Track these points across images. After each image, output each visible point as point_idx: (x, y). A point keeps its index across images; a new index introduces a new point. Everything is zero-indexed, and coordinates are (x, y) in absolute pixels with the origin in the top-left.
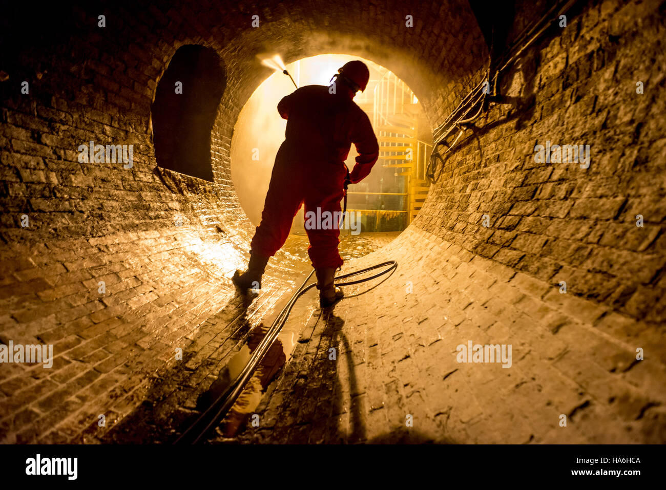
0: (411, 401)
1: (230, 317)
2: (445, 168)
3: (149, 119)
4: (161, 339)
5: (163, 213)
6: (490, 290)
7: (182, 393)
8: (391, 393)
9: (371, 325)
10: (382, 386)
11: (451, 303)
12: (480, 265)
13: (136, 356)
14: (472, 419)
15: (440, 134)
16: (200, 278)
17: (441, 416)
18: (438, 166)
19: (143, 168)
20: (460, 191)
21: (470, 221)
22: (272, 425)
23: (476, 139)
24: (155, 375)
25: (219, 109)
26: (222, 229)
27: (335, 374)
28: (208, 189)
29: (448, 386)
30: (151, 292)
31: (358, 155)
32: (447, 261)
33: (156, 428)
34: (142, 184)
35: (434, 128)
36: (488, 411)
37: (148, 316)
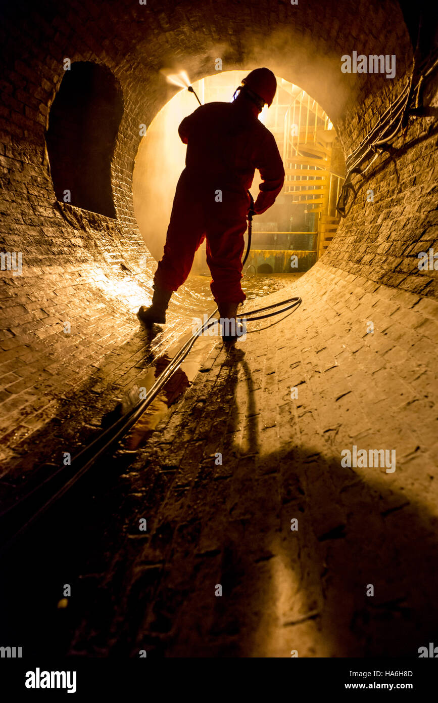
0: (302, 420)
1: (135, 348)
2: (356, 200)
3: (44, 149)
4: (68, 366)
5: (65, 249)
6: (392, 317)
7: (88, 413)
8: (284, 413)
9: (270, 356)
10: (276, 408)
11: (351, 332)
12: (385, 294)
13: (44, 380)
14: (360, 434)
15: (354, 162)
16: (106, 313)
17: (330, 432)
18: (350, 198)
19: (43, 202)
20: (371, 223)
21: (378, 252)
22: (171, 441)
23: (392, 162)
24: (63, 397)
25: (117, 138)
26: (127, 266)
27: (232, 398)
28: (111, 226)
29: (340, 406)
30: (57, 323)
31: (262, 181)
32: (351, 293)
33: (64, 441)
34: (42, 218)
35: (347, 155)
36: (377, 427)
37: (55, 345)
